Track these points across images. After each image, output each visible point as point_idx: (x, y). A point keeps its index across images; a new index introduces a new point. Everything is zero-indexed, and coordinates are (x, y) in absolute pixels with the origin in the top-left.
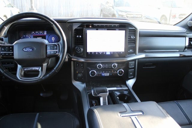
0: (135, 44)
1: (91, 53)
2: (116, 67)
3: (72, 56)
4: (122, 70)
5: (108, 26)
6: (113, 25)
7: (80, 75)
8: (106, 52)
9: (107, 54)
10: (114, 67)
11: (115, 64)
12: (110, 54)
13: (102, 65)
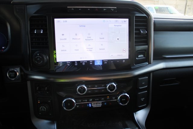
0: (147, 45)
1: (65, 63)
2: (116, 89)
3: (28, 70)
4: (126, 94)
5: (97, 10)
6: (105, 8)
7: (43, 108)
8: (93, 62)
9: (96, 64)
10: (111, 90)
11: (113, 84)
12: (101, 64)
13: (86, 88)
